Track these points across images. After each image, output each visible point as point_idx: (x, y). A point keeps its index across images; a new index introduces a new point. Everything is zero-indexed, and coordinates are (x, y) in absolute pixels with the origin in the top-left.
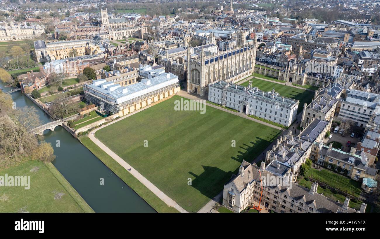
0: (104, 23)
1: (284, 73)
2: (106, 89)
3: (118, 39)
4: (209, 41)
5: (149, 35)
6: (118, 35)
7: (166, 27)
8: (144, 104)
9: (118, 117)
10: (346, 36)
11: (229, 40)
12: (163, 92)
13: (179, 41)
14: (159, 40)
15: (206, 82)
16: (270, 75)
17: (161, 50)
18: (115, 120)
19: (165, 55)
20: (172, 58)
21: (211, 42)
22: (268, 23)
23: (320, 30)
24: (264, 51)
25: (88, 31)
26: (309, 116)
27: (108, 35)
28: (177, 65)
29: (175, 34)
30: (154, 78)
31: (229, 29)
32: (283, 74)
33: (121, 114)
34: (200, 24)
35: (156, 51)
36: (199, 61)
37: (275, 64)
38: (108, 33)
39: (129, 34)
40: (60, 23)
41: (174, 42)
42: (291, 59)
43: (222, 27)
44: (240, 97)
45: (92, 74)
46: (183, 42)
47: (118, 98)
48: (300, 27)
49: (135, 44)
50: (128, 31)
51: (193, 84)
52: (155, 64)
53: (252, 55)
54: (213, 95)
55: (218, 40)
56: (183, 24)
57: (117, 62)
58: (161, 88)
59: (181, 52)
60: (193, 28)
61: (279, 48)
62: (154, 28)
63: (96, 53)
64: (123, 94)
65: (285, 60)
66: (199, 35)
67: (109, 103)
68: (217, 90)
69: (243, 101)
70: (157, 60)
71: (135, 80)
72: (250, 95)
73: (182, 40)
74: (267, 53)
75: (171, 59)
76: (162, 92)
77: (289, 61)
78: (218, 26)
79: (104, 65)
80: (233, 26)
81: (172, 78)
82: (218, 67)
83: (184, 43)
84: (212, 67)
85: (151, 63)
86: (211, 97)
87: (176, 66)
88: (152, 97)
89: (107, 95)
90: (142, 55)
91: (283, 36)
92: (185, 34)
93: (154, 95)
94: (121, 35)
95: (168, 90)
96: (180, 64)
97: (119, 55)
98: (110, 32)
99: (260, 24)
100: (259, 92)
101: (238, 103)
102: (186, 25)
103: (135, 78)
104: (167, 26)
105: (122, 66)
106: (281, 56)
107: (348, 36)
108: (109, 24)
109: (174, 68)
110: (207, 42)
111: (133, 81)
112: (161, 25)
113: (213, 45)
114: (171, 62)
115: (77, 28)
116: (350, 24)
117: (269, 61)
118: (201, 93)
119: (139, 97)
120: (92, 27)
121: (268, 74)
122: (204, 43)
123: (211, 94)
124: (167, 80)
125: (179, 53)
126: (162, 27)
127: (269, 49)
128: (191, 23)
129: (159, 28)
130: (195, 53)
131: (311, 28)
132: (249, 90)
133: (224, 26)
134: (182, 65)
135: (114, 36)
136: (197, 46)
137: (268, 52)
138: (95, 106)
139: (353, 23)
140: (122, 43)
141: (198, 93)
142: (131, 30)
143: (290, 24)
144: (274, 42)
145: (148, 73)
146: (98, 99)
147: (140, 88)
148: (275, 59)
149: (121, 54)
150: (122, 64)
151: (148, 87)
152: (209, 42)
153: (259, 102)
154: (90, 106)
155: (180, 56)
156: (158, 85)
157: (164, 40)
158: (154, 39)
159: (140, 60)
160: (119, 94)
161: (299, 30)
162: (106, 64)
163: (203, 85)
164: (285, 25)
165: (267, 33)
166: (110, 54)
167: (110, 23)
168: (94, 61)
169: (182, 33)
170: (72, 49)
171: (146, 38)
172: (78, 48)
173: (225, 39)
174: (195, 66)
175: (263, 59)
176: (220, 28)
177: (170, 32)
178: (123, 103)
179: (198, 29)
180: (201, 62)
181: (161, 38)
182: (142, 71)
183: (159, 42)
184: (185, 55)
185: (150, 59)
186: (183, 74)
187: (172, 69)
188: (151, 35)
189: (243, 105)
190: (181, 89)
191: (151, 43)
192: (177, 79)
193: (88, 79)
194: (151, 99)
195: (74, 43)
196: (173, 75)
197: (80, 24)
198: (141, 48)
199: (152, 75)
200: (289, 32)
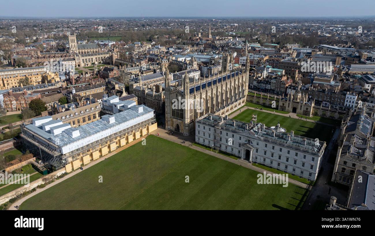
0: (72, 49)
1: (286, 102)
2: (49, 132)
3: (86, 66)
4: (190, 66)
5: (122, 60)
6: (86, 62)
7: (141, 52)
8: (105, 150)
9: (64, 173)
10: (337, 59)
11: (212, 65)
12: (134, 132)
13: (156, 67)
14: (132, 66)
15: (191, 117)
16: (267, 105)
17: (133, 76)
18: (59, 179)
19: (138, 83)
20: (146, 86)
21: (192, 67)
22: (250, 48)
23: (306, 54)
24: (255, 76)
25: (52, 57)
26: (345, 165)
27: (74, 61)
28: (153, 95)
29: (151, 60)
30: (121, 113)
31: (210, 54)
32: (284, 103)
33: (69, 168)
34: (178, 49)
35: (127, 79)
36: (181, 89)
37: (270, 91)
38: (74, 59)
39: (99, 60)
40: (23, 49)
41: (150, 68)
42: (289, 85)
43: (202, 52)
44: (240, 138)
45: (41, 108)
46: (160, 67)
47: (63, 146)
48: (284, 51)
49: (103, 70)
50: (98, 56)
51: (174, 120)
52: (125, 94)
53: (245, 81)
54: (201, 134)
55: (200, 65)
56: (160, 49)
57: (76, 92)
58: (130, 126)
59: (158, 79)
60: (171, 53)
61: (270, 73)
62: (128, 54)
63: (53, 82)
64: (71, 139)
65: (282, 86)
66: (178, 60)
67: (50, 152)
68: (207, 127)
69: (246, 144)
70: (127, 89)
71: (97, 115)
72: (256, 136)
73: (159, 65)
74: (259, 79)
75: (144, 87)
76: (132, 132)
77: (287, 87)
78: (197, 51)
79: (59, 96)
80: (214, 52)
81: (146, 112)
82: (206, 96)
83: (161, 69)
84: (198, 96)
85: (120, 92)
86: (200, 137)
87: (151, 96)
88: (117, 140)
89: (48, 141)
90: (109, 83)
91: (270, 60)
92: (162, 59)
93: (120, 137)
94: (89, 61)
95: (140, 128)
96: (157, 94)
97: (82, 83)
98: (76, 58)
99: (242, 48)
100: (267, 130)
101: (238, 146)
102: (163, 50)
103: (97, 112)
104: (143, 52)
105: (82, 97)
106: (276, 82)
107: (340, 59)
108: (77, 50)
109: (149, 99)
110: (188, 67)
111: (95, 117)
112: (136, 50)
113: (195, 70)
114: (145, 91)
115: (39, 54)
116: (334, 49)
117: (262, 87)
118: (185, 131)
119: (97, 142)
120: (58, 54)
121: (265, 103)
122: (185, 68)
123: (199, 134)
124: (138, 116)
125: (155, 79)
126: (137, 52)
127: (260, 74)
128: (169, 48)
129: (134, 53)
130: (174, 80)
131: (296, 52)
132: (252, 128)
133: (205, 51)
134: (158, 95)
135: (82, 62)
136: (176, 72)
137: (260, 77)
138: (32, 157)
139: (336, 47)
140: (89, 70)
141: (180, 131)
142: (101, 56)
143: (273, 49)
144: (265, 67)
145: (114, 106)
146: (36, 146)
147: (99, 128)
148: (269, 85)
149: (84, 82)
150: (82, 94)
151: (111, 127)
152: (191, 68)
153: (270, 146)
154: (25, 156)
155: (157, 83)
156: (125, 123)
157: (138, 66)
158: (127, 65)
159: (107, 88)
160: (66, 140)
161: (284, 54)
162: (63, 94)
163: (188, 121)
164: (268, 49)
165: (253, 57)
166: (71, 83)
167: (79, 49)
168: (48, 91)
169: (159, 58)
170: (25, 77)
171: (118, 64)
172: (33, 75)
173: (208, 64)
174: (176, 95)
175: (254, 86)
176: (199, 53)
177: (146, 58)
178: (72, 152)
179: (177, 54)
180: (184, 89)
181: (135, 64)
182: (106, 103)
183: (132, 68)
184: (163, 82)
185: (119, 87)
186: (161, 105)
187: (146, 100)
188: (124, 61)
189: (245, 150)
190: (158, 126)
191: (123, 69)
192: (153, 112)
193: (35, 114)
194: (115, 143)
195: (31, 71)
196: (147, 107)
197: (45, 50)
198: (110, 74)
199: (119, 108)
200: (275, 56)
